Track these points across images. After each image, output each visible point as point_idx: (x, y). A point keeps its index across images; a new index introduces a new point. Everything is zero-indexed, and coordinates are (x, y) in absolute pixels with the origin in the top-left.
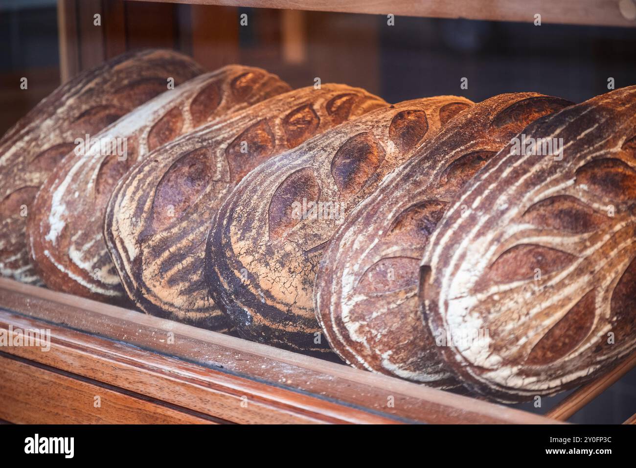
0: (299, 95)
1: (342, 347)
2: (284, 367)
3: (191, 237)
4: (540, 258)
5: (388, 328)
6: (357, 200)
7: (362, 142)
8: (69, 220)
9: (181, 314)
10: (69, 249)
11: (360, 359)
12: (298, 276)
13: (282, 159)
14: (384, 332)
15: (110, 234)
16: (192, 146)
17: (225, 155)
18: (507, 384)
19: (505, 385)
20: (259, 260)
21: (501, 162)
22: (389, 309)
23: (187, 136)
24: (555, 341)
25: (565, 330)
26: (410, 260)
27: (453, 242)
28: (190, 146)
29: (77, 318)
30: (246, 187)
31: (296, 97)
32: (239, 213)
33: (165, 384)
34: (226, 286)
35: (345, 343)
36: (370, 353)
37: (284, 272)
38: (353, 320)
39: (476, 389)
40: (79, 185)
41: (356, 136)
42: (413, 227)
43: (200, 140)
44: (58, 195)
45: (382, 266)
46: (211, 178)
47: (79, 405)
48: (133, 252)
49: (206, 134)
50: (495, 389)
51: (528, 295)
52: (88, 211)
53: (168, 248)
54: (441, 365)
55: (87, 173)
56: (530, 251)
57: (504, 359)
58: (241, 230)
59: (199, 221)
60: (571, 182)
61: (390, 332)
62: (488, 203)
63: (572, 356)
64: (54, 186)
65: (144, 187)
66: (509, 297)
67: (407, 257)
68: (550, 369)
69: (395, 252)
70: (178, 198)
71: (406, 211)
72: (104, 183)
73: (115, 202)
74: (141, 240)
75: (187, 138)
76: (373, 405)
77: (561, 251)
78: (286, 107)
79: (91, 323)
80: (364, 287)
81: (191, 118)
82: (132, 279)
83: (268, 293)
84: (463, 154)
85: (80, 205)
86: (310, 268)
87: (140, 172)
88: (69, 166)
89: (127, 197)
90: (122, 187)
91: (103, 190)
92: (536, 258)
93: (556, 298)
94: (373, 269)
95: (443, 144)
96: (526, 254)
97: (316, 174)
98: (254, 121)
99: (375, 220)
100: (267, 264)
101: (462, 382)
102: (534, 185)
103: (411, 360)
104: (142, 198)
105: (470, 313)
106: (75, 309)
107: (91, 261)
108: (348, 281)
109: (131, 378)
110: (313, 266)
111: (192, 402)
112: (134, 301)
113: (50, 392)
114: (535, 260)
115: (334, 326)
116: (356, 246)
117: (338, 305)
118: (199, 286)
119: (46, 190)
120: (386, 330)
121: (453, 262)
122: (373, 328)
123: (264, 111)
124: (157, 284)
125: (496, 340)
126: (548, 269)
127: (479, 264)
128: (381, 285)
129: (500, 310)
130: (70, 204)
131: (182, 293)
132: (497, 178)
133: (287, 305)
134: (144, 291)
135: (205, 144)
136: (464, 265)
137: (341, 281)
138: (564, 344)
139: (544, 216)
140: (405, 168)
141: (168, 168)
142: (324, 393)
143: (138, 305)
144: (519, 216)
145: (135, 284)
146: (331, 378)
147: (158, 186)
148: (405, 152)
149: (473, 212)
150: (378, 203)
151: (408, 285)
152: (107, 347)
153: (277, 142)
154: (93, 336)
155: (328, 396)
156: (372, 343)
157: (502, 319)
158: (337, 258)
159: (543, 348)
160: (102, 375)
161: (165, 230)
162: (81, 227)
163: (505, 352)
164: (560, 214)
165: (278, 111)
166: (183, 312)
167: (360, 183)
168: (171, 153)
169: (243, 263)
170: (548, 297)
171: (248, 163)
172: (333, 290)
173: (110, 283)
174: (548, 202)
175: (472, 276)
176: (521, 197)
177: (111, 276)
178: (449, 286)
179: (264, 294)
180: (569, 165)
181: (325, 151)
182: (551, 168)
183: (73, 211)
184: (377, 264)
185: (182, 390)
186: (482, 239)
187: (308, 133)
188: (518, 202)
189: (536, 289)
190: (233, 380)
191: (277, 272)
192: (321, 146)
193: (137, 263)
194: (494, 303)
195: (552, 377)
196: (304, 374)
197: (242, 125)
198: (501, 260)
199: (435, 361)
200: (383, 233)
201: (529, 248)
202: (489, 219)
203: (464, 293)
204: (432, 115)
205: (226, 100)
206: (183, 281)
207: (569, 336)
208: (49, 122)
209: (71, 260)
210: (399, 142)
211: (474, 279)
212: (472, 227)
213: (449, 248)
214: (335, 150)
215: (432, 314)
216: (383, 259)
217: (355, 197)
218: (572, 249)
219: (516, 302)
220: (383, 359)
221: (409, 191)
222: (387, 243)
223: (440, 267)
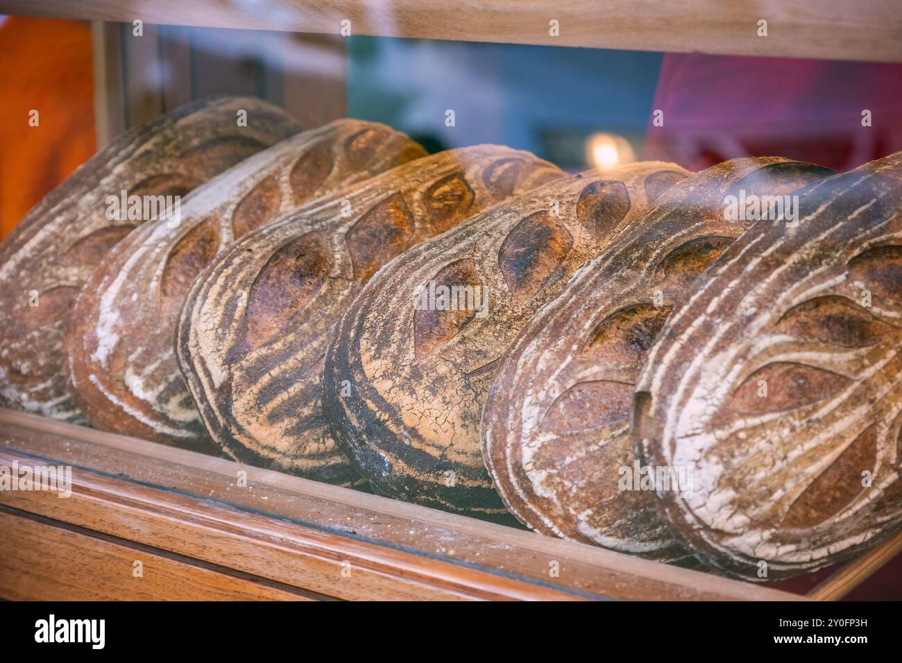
0: (443, 161)
1: (521, 506)
2: (440, 533)
3: (300, 355)
4: (801, 381)
5: (587, 478)
6: (535, 304)
7: (540, 224)
8: (124, 333)
9: (286, 462)
10: (125, 372)
11: (547, 522)
12: (456, 408)
13: (429, 248)
14: (582, 484)
15: (186, 351)
16: (299, 230)
17: (345, 242)
18: (755, 553)
19: (752, 555)
20: (402, 387)
21: (743, 251)
22: (588, 452)
23: (290, 216)
24: (822, 494)
25: (835, 480)
26: (616, 384)
27: (681, 360)
28: (296, 230)
29: (140, 468)
30: (381, 285)
31: (441, 163)
32: (372, 322)
33: (275, 556)
34: (355, 422)
35: (526, 500)
36: (561, 512)
37: (437, 403)
38: (538, 468)
39: (712, 561)
40: (137, 283)
41: (531, 216)
42: (620, 339)
43: (309, 222)
44: (108, 297)
45: (577, 393)
46: (327, 273)
47: (149, 587)
48: (219, 376)
49: (318, 213)
50: (738, 562)
51: (786, 432)
52: (151, 320)
53: (268, 371)
54: (659, 530)
55: (149, 268)
56: (788, 372)
57: (752, 519)
58: (376, 345)
59: (311, 333)
60: (841, 278)
61: (590, 484)
62: (728, 305)
63: (845, 516)
64: (102, 285)
65: (234, 287)
66: (760, 435)
67: (612, 381)
68: (814, 533)
69: (595, 374)
70: (282, 301)
71: (609, 317)
72: (173, 281)
73: (192, 306)
74: (231, 359)
75: (291, 218)
76: (572, 582)
77: (831, 372)
78: (427, 177)
79: (162, 474)
80: (552, 422)
81: (291, 192)
82: (217, 413)
83: (413, 432)
84: (686, 240)
85: (140, 312)
86: (472, 397)
87: (227, 266)
88: (122, 258)
89: (210, 300)
90: (202, 286)
91: (172, 290)
92: (796, 381)
93: (823, 437)
94: (565, 397)
95: (657, 226)
96: (782, 376)
97: (477, 268)
98: (384, 196)
99: (567, 331)
100: (413, 392)
101: (692, 551)
102: (792, 281)
103: (618, 522)
104: (231, 301)
105: (706, 457)
106: (134, 455)
107: (155, 389)
108: (530, 414)
109: (225, 549)
110: (477, 395)
111: (315, 581)
112: (220, 443)
113: (106, 570)
114: (794, 384)
115: (511, 475)
116: (541, 366)
117: (516, 446)
118: (312, 422)
119: (91, 291)
120: (584, 481)
121: (681, 387)
122: (566, 479)
123: (396, 181)
124: (253, 420)
125: (741, 493)
126: (813, 395)
127: (718, 389)
128: (576, 420)
129: (748, 451)
130: (125, 311)
131: (287, 433)
132: (740, 272)
133: (440, 448)
134: (234, 430)
135: (317, 227)
136: (698, 391)
137: (521, 414)
138: (834, 499)
139: (806, 323)
140: (604, 260)
141: (266, 260)
142: (502, 567)
143: (225, 449)
144: (771, 325)
145: (222, 421)
146: (507, 547)
147: (253, 284)
148: (600, 238)
149: (708, 319)
150: (570, 308)
151: (614, 419)
152: (188, 506)
153: (417, 224)
154: (166, 492)
155: (508, 571)
156: (565, 499)
157: (750, 465)
158: (514, 383)
159: (806, 504)
160: (182, 545)
161: (264, 345)
162: (141, 341)
163: (753, 510)
164: (828, 322)
165: (416, 183)
166: (288, 460)
167: (539, 281)
168: (269, 239)
169: (378, 390)
170: (813, 435)
171: (378, 253)
172: (509, 426)
173: (182, 419)
174: (812, 305)
175: (708, 405)
176: (774, 299)
177: (184, 410)
178: (677, 420)
179: (409, 432)
180: (838, 255)
181: (490, 236)
182: (814, 258)
183: (129, 321)
184: (570, 391)
185: (300, 564)
186: (721, 355)
187: (459, 212)
188: (770, 305)
189: (797, 423)
190: (372, 551)
191: (426, 403)
192: (484, 229)
193: (225, 391)
194: (740, 442)
195: (815, 545)
196: (470, 542)
197: (367, 201)
198: (748, 384)
199: (651, 524)
200: (579, 348)
201: (786, 368)
202: (731, 328)
203: (698, 428)
204: (634, 187)
205: (340, 167)
206: (289, 416)
207: (840, 489)
208: (90, 198)
209: (127, 388)
210: (590, 224)
211: (711, 410)
212: (707, 338)
213: (676, 367)
214: (503, 235)
215: (653, 458)
216: (580, 383)
217: (533, 299)
218: (845, 369)
219: (770, 442)
220: (579, 521)
221: (612, 290)
222: (583, 362)
223: (663, 394)
